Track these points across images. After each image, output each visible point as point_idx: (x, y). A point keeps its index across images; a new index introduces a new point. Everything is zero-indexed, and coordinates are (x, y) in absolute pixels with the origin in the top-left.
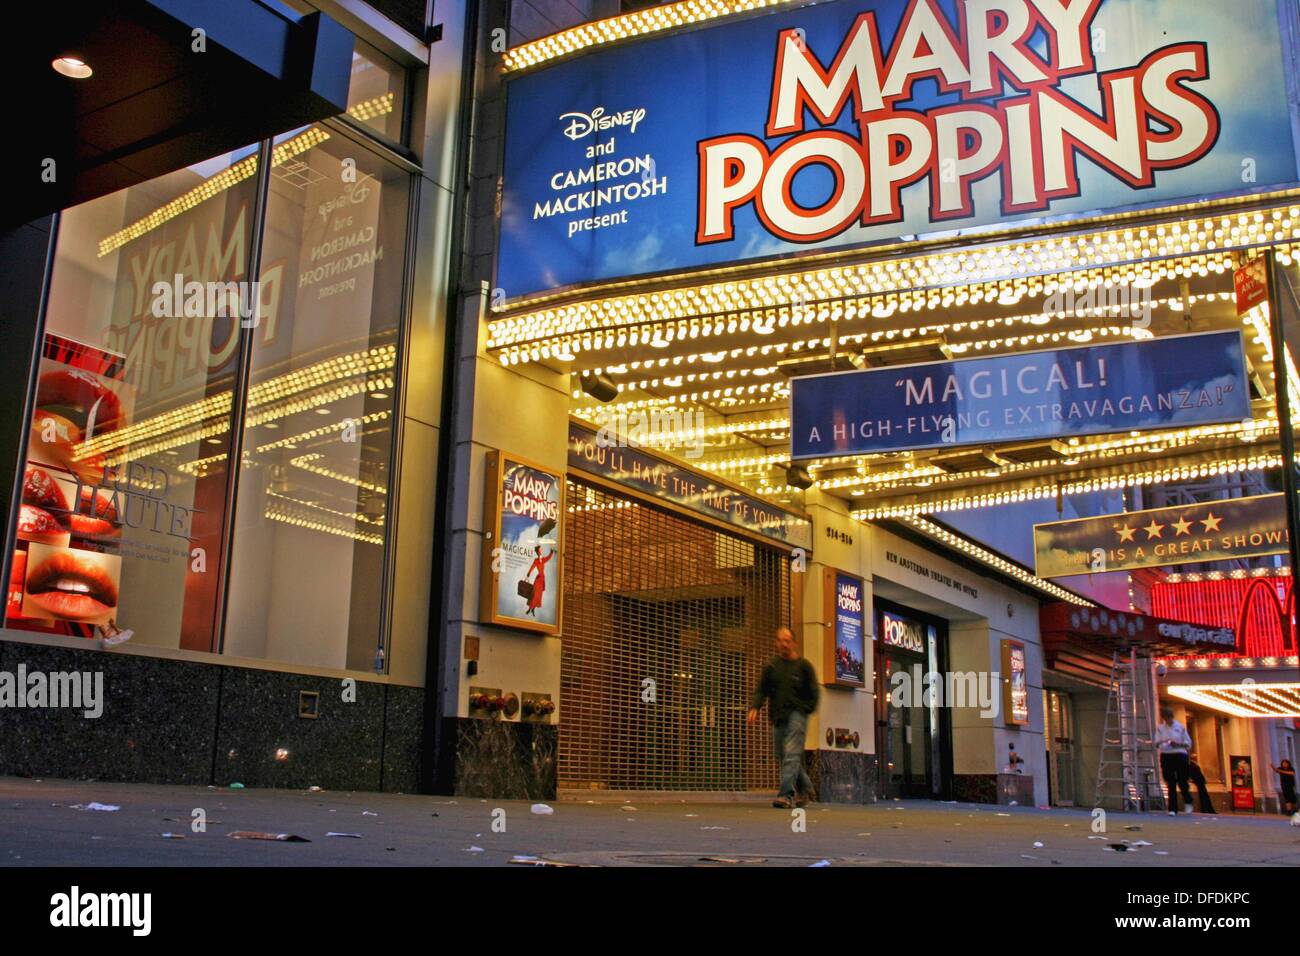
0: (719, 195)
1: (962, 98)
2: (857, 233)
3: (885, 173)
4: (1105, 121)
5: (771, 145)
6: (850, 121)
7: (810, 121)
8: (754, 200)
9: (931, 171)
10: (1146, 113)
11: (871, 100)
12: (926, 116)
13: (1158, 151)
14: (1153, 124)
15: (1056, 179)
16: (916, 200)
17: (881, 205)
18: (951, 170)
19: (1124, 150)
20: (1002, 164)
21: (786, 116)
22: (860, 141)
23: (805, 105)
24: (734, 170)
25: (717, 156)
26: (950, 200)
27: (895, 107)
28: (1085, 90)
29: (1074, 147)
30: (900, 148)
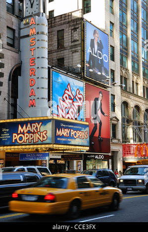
0: (14, 138)
1: (31, 133)
2: (23, 143)
3: (26, 138)
4: (40, 136)
5: (18, 134)
6: (23, 133)
7: (21, 133)
8: (16, 139)
9: (29, 139)
10: (43, 136)
11: (25, 132)
12: (29, 134)
13: (44, 139)
14: (43, 137)
15: (37, 141)
16: (28, 141)
17: (25, 141)
18: (30, 139)
19: (41, 139)
20: (33, 139)
21: (19, 132)
22: (24, 135)
23: (20, 131)
24: (15, 136)
25: (14, 135)
26: (30, 141)
27: (27, 133)
28: (39, 133)
29: (38, 138)
30: (27, 136)
